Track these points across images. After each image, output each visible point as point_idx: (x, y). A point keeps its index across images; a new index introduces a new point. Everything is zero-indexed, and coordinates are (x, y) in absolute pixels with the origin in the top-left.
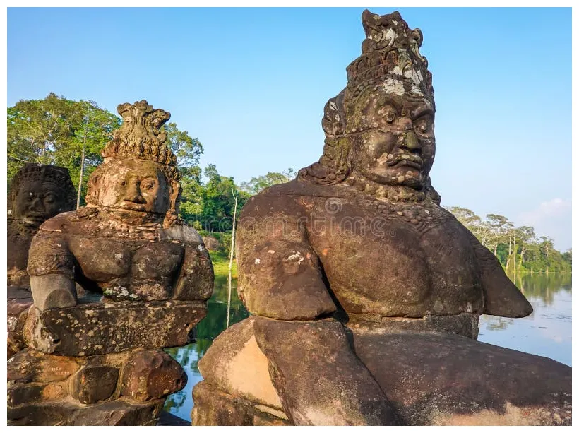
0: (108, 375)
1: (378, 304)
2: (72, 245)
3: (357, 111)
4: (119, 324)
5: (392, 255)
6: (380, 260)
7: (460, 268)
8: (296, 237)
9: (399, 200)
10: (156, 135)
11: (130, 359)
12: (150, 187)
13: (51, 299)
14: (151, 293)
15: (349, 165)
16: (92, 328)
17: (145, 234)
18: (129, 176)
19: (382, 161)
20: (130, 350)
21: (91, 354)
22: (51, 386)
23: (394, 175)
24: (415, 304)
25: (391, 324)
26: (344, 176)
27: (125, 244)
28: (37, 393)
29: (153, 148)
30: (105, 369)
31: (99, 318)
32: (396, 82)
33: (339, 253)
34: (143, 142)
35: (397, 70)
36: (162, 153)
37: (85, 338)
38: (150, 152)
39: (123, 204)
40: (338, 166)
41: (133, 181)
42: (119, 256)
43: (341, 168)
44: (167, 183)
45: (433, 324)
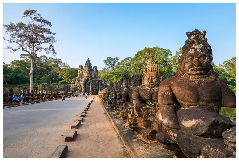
0: (149, 122)
1: (185, 103)
2: (140, 93)
3: (184, 59)
4: (150, 111)
5: (188, 92)
6: (185, 93)
7: (208, 94)
8: (168, 89)
9: (196, 79)
10: (155, 66)
11: (154, 119)
12: (155, 79)
13: (136, 104)
14: (157, 104)
15: (184, 71)
16: (145, 111)
17: (154, 90)
18: (149, 77)
19: (190, 70)
20: (153, 117)
21: (145, 117)
22: (139, 123)
23: (193, 73)
24: (194, 103)
25: (189, 107)
26: (182, 74)
27: (150, 92)
28: (137, 124)
29: (154, 69)
30: (149, 121)
31: (146, 109)
32: (192, 50)
33: (177, 92)
34: (152, 68)
35: (193, 46)
36: (157, 70)
37: (144, 113)
38: (154, 70)
39: (149, 83)
40: (181, 72)
41: (150, 78)
42: (149, 95)
43: (182, 72)
44: (159, 77)
45: (199, 108)
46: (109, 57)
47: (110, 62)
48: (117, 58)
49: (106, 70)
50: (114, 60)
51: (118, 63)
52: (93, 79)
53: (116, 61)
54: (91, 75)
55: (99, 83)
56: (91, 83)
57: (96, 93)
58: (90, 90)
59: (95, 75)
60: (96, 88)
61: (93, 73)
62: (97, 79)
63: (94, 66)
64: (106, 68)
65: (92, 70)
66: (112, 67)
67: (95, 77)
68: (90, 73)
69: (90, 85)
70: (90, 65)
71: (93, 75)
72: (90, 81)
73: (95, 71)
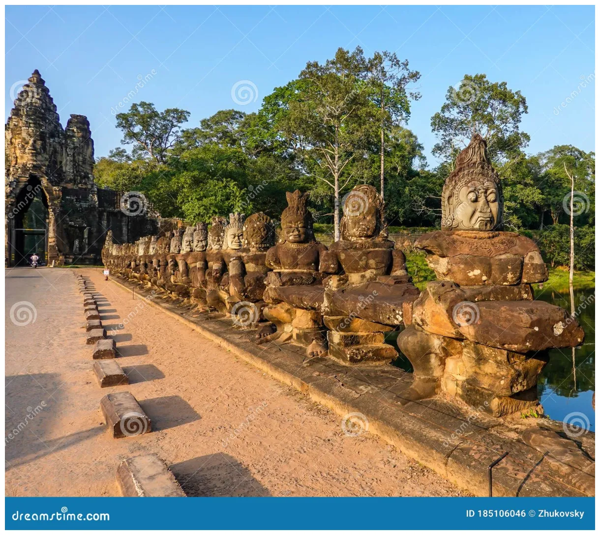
46: (143, 104)
47: (145, 125)
48: (176, 111)
49: (128, 158)
50: (164, 119)
51: (180, 134)
52: (70, 186)
53: (173, 126)
54: (55, 162)
55: (105, 204)
56: (52, 200)
57: (88, 257)
58: (50, 240)
59: (79, 165)
60: (86, 232)
61: (64, 149)
62: (89, 187)
63: (73, 116)
64: (129, 148)
65: (59, 137)
66: (154, 147)
67: (80, 176)
68: (50, 149)
69: (48, 214)
70: (50, 110)
71: (66, 165)
72: (50, 193)
73: (75, 140)
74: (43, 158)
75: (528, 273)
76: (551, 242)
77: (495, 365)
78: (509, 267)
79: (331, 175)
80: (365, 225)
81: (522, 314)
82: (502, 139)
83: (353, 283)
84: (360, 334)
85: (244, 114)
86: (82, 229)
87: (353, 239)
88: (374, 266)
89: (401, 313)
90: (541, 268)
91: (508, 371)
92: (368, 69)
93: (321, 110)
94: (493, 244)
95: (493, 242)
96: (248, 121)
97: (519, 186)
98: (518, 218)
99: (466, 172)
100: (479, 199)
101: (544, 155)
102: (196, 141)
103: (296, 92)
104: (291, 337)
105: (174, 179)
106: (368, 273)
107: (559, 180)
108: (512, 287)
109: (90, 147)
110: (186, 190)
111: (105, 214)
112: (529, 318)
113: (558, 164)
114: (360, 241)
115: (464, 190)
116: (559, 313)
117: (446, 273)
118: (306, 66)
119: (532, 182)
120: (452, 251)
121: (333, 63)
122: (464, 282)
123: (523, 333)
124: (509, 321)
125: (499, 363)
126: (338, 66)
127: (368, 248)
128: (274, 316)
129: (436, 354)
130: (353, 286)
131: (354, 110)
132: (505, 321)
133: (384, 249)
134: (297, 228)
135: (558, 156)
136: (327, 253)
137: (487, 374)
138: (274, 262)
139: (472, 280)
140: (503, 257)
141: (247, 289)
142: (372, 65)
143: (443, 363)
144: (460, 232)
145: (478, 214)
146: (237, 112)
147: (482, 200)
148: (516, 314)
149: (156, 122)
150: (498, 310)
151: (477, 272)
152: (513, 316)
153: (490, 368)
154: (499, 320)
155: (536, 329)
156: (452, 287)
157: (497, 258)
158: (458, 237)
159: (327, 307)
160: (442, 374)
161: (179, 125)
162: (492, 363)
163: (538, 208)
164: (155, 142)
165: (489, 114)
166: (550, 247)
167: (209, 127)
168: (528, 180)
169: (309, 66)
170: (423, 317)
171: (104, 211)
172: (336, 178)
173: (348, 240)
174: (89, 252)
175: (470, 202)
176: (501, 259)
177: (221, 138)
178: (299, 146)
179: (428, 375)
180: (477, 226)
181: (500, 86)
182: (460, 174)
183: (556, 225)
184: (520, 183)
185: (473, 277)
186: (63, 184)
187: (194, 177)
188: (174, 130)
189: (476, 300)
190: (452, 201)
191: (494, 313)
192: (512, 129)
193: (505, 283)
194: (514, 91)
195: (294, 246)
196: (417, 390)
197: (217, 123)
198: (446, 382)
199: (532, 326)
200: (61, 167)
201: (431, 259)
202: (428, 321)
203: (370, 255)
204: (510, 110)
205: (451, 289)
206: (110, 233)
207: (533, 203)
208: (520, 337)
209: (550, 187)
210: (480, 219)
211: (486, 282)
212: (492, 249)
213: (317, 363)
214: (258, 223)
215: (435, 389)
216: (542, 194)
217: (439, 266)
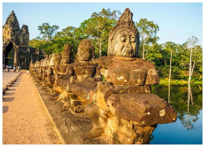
46: (46, 23)
47: (46, 30)
48: (55, 26)
49: (41, 39)
50: (52, 28)
51: (56, 33)
52: (22, 46)
53: (54, 30)
54: (18, 39)
55: (32, 52)
56: (16, 50)
57: (26, 67)
58: (15, 61)
59: (24, 40)
60: (26, 60)
61: (20, 35)
62: (27, 46)
63: (24, 25)
64: (41, 36)
65: (19, 31)
66: (49, 36)
67: (25, 43)
68: (16, 35)
69: (14, 54)
70: (17, 23)
71: (21, 39)
72: (16, 48)
73: (24, 32)
74: (14, 37)
75: (149, 79)
76: (164, 70)
77: (126, 129)
78: (139, 76)
79: (99, 47)
80: (85, 56)
81: (141, 104)
82: (151, 38)
83: (78, 80)
84: (82, 101)
85: (75, 28)
86: (24, 59)
87: (80, 61)
88: (87, 73)
89: (89, 95)
90: (156, 77)
91: (133, 134)
92: (111, 15)
93: (97, 27)
94: (131, 64)
95: (132, 63)
96: (76, 30)
97: (155, 53)
98: (154, 63)
99: (120, 27)
100: (126, 41)
101: (163, 44)
102: (61, 35)
103: (90, 22)
104: (62, 99)
105: (52, 46)
106: (85, 76)
107: (168, 52)
108: (140, 86)
109: (28, 35)
110: (56, 49)
111: (32, 55)
112: (145, 107)
113: (167, 47)
114: (83, 63)
115: (119, 36)
116: (163, 104)
117: (107, 77)
118: (93, 13)
119: (159, 52)
120: (110, 66)
121: (101, 13)
122: (115, 83)
123: (140, 116)
124: (134, 107)
125: (128, 128)
126: (103, 14)
127: (86, 65)
128: (57, 90)
129: (102, 117)
130: (79, 81)
131: (107, 27)
132: (132, 107)
133: (92, 66)
134: (67, 58)
135: (168, 45)
136: (69, 67)
137: (122, 133)
138: (58, 70)
139: (119, 82)
140: (136, 70)
141: (52, 79)
142: (113, 14)
143: (106, 121)
144: (116, 57)
145: (125, 48)
146: (73, 27)
147: (128, 41)
148: (137, 103)
149: (50, 29)
150: (129, 100)
151: (122, 78)
152: (136, 104)
153: (124, 129)
154: (129, 106)
155: (149, 113)
156: (108, 85)
157: (132, 71)
158: (114, 59)
159: (68, 89)
160: (105, 126)
161: (56, 30)
162: (125, 127)
163: (161, 60)
164: (49, 35)
165: (148, 31)
166: (163, 72)
167: (65, 31)
168: (158, 51)
169: (94, 13)
170: (96, 99)
171: (31, 54)
172: (100, 48)
173: (78, 62)
174: (26, 66)
175: (121, 42)
176: (135, 72)
177: (68, 35)
178: (90, 38)
179: (98, 126)
180: (124, 54)
181: (151, 22)
182: (117, 27)
183: (166, 65)
184: (155, 52)
185: (120, 80)
186: (20, 45)
187: (58, 45)
188: (55, 31)
189: (120, 92)
190: (113, 41)
191: (126, 101)
192: (154, 35)
193: (136, 84)
194: (155, 24)
195: (65, 64)
196: (92, 133)
197: (67, 30)
198: (107, 130)
199: (146, 111)
200: (19, 40)
201: (102, 70)
202: (97, 101)
203: (86, 68)
204: (154, 29)
205: (108, 86)
206: (32, 60)
207: (159, 58)
208: (138, 118)
209: (164, 54)
210: (126, 50)
211: (126, 83)
212: (131, 66)
213: (63, 111)
214: (59, 56)
215: (101, 133)
216: (162, 55)
217: (104, 74)
